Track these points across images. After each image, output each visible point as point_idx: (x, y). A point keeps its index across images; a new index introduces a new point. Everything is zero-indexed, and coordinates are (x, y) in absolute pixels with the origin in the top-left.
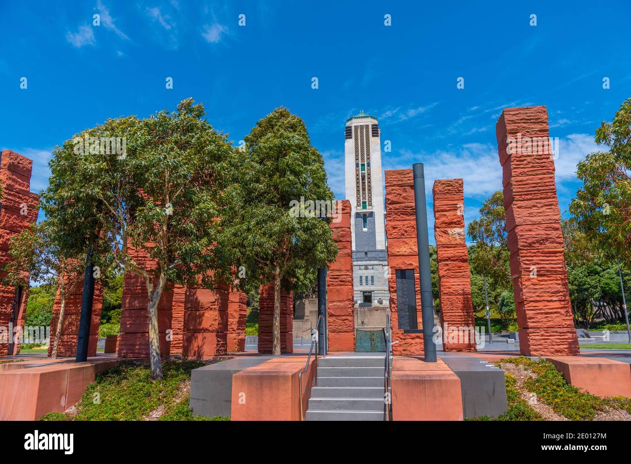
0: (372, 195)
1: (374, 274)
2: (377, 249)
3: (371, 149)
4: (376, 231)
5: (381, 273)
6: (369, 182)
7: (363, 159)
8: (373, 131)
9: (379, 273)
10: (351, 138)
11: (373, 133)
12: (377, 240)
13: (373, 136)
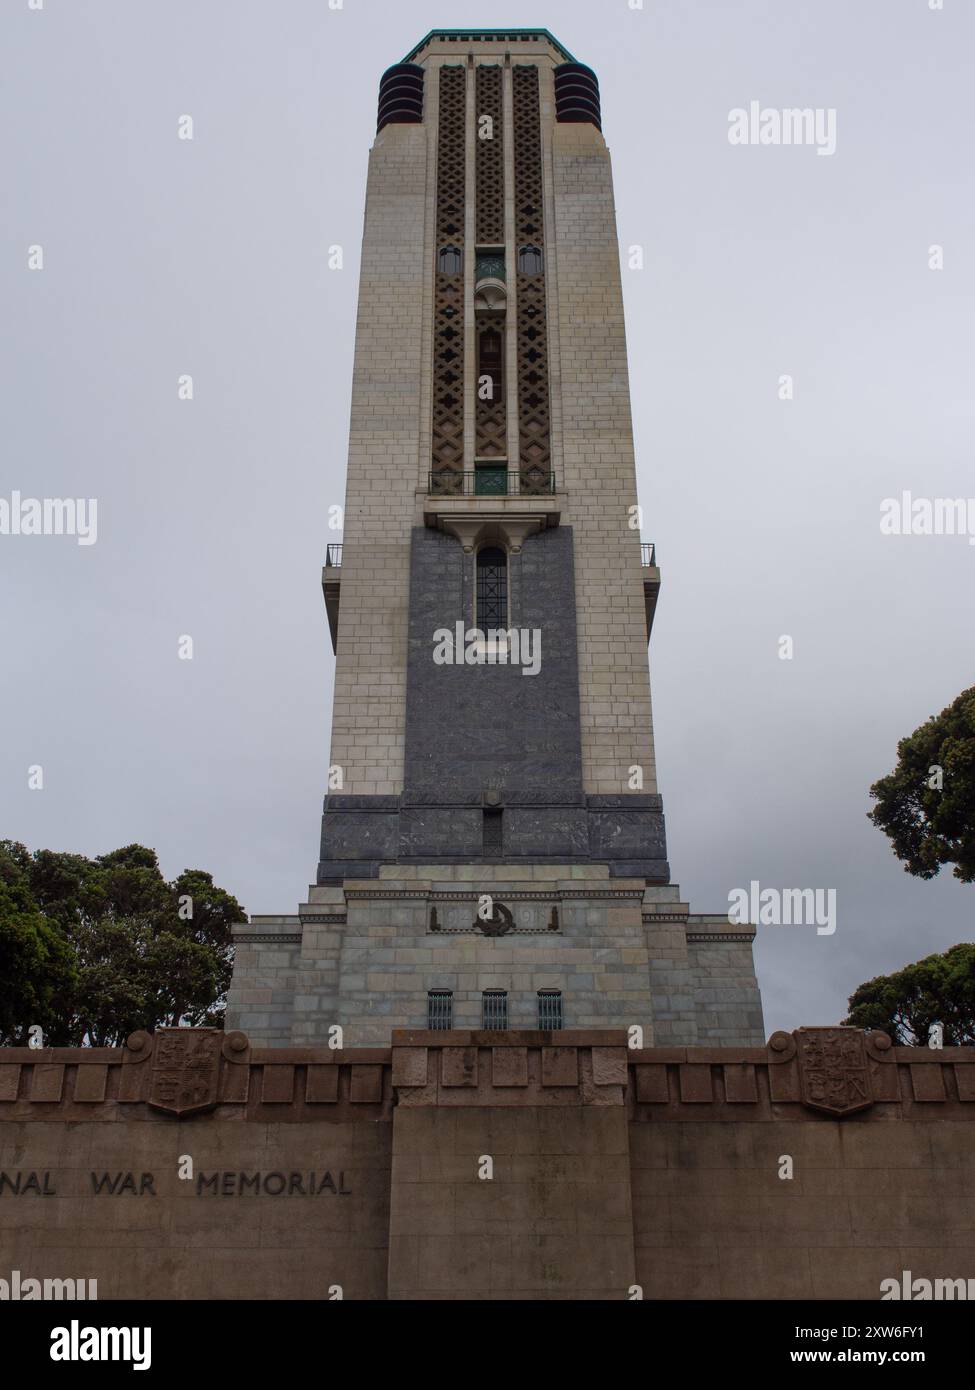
0: (555, 427)
1: (568, 970)
2: (590, 789)
3: (547, 182)
4: (585, 660)
5: (631, 969)
6: (533, 355)
7: (490, 224)
8: (558, 95)
9: (613, 968)
10: (418, 119)
11: (559, 107)
12: (586, 721)
13: (561, 119)
